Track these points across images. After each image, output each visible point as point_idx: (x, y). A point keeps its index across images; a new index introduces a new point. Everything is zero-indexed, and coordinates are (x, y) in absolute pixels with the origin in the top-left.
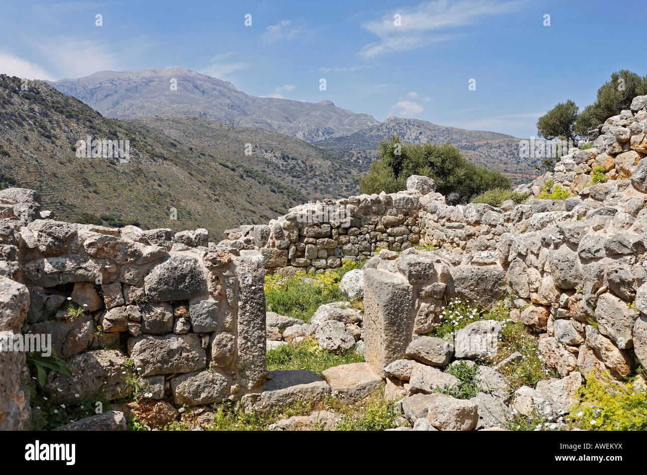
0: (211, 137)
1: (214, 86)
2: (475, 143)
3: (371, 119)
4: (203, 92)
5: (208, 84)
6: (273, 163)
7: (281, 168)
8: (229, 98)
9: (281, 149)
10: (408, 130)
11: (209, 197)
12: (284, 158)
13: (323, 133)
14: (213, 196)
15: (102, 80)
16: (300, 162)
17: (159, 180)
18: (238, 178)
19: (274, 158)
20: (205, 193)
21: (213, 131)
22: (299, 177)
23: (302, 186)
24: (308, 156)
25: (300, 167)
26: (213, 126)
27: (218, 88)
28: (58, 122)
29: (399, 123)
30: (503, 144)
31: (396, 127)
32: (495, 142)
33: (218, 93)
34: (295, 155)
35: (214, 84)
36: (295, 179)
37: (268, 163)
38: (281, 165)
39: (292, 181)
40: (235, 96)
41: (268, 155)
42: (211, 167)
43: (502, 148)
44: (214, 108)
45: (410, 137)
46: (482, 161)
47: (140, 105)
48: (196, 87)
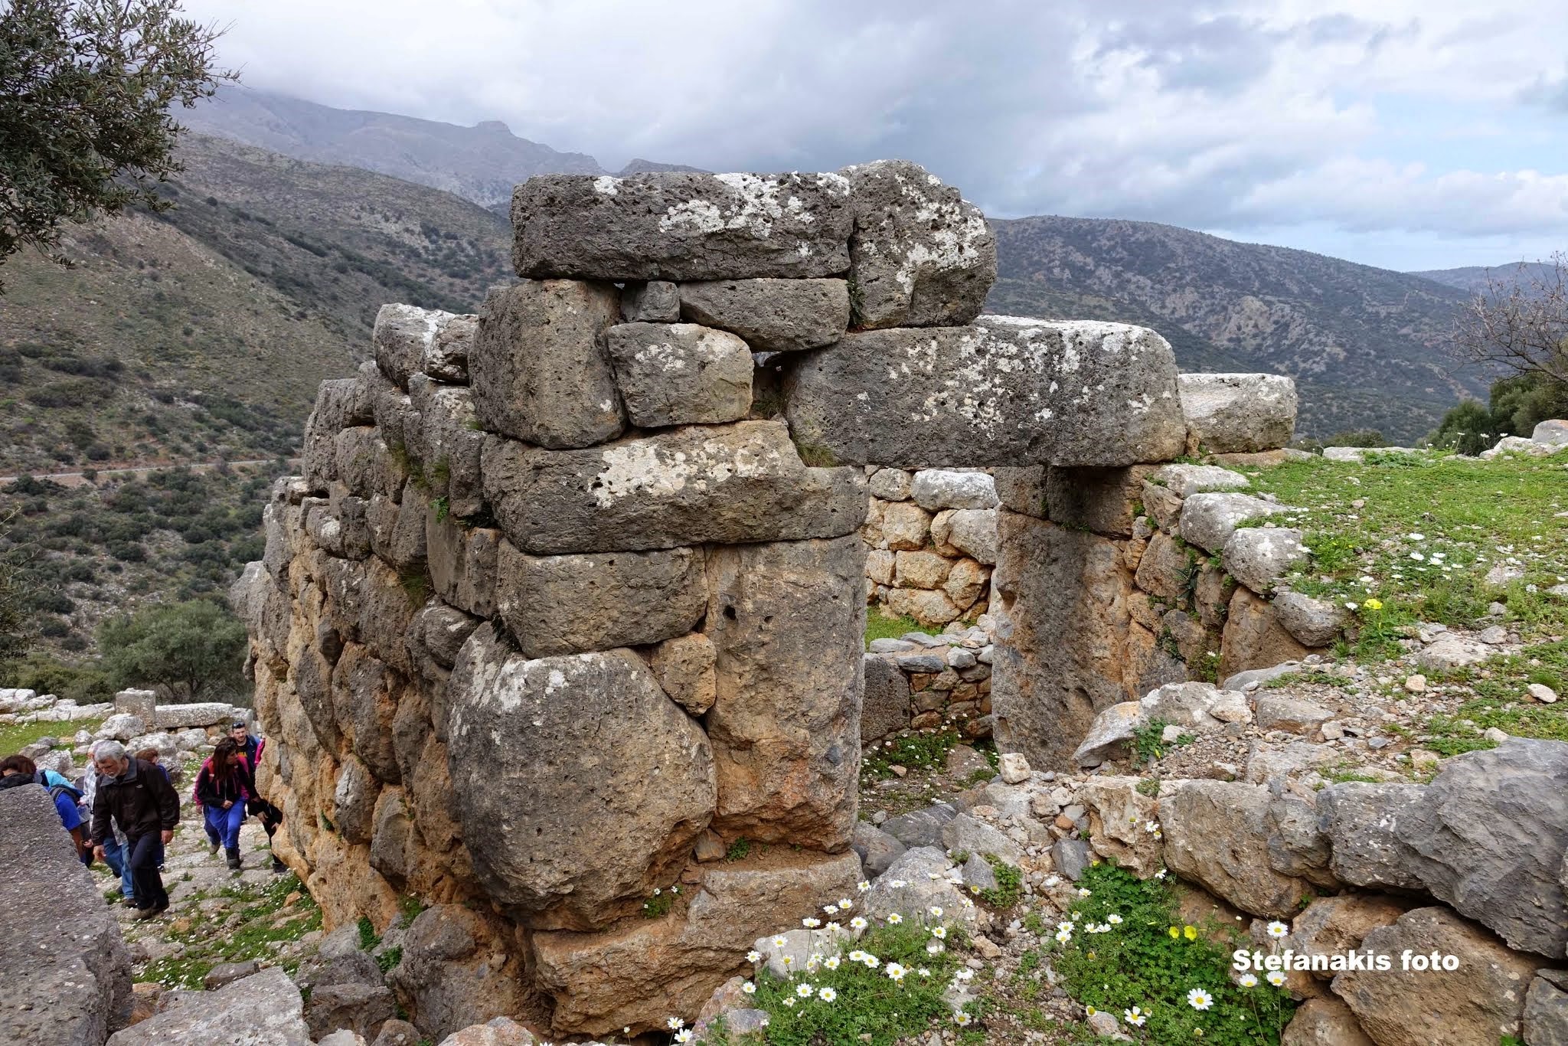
6: (404, 245)
7: (424, 255)
9: (420, 215)
11: (284, 310)
12: (429, 231)
13: (492, 193)
14: (290, 307)
16: (465, 245)
17: (153, 264)
18: (335, 274)
19: (406, 235)
20: (272, 300)
22: (465, 276)
23: (474, 296)
24: (480, 231)
25: (467, 256)
26: (250, 158)
34: (453, 230)
36: (457, 281)
37: (392, 244)
38: (422, 251)
39: (451, 285)
41: (392, 228)
42: (268, 246)
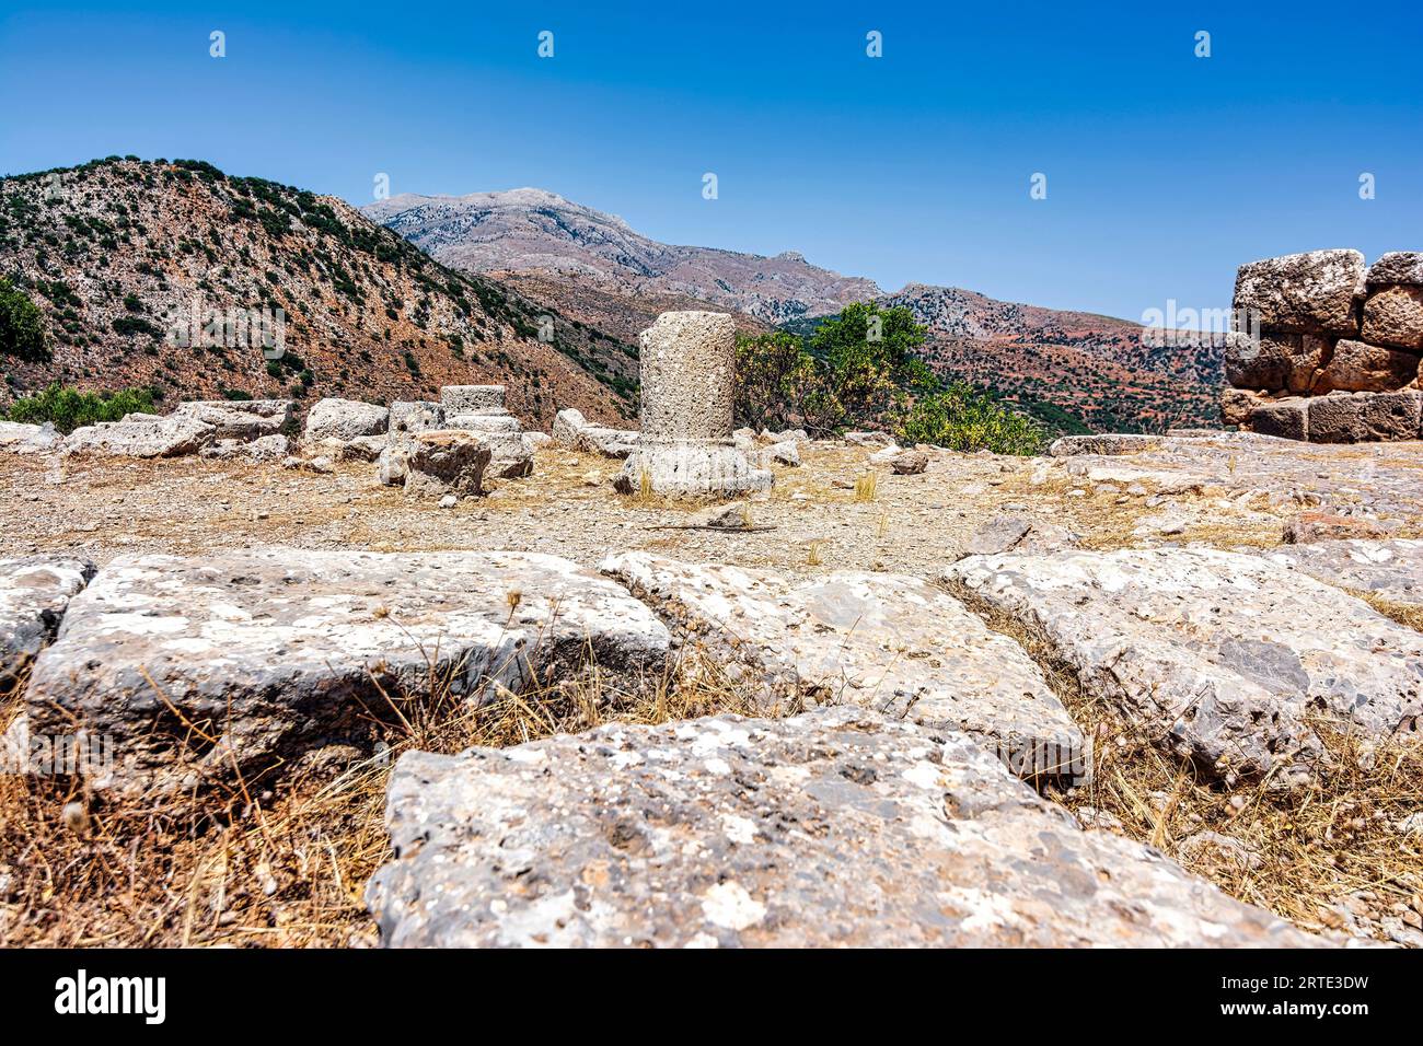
0: (604, 310)
1: (593, 224)
2: (1069, 335)
3: (873, 287)
4: (575, 234)
5: (583, 220)
8: (619, 244)
10: (944, 308)
13: (786, 312)
15: (400, 210)
21: (606, 298)
26: (604, 289)
27: (599, 226)
28: (366, 268)
29: (927, 295)
30: (1121, 336)
31: (922, 302)
32: (1108, 334)
33: (599, 236)
35: (594, 220)
40: (629, 243)
43: (1121, 344)
44: (595, 262)
45: (947, 321)
46: (1088, 364)
47: (467, 253)
48: (561, 225)
